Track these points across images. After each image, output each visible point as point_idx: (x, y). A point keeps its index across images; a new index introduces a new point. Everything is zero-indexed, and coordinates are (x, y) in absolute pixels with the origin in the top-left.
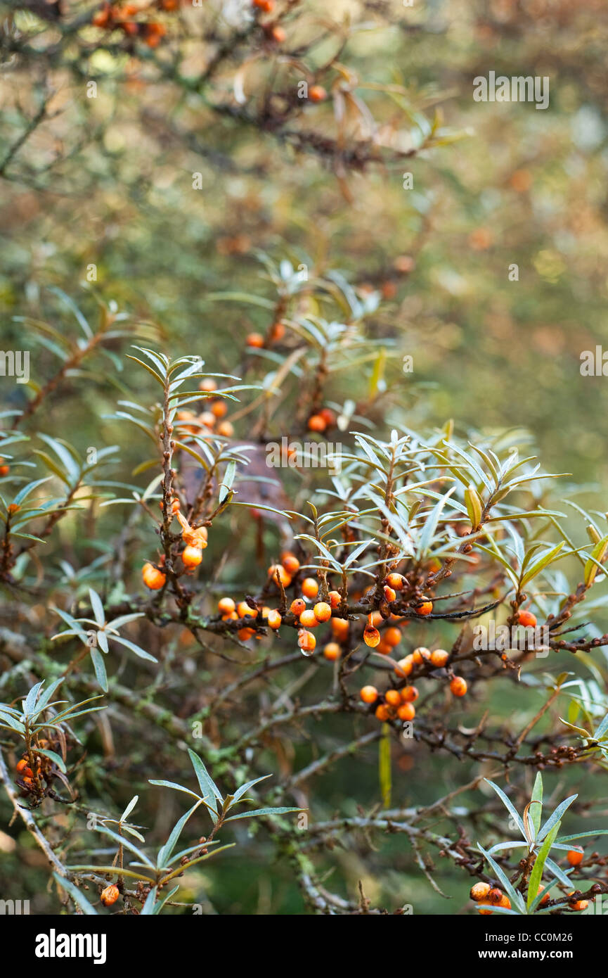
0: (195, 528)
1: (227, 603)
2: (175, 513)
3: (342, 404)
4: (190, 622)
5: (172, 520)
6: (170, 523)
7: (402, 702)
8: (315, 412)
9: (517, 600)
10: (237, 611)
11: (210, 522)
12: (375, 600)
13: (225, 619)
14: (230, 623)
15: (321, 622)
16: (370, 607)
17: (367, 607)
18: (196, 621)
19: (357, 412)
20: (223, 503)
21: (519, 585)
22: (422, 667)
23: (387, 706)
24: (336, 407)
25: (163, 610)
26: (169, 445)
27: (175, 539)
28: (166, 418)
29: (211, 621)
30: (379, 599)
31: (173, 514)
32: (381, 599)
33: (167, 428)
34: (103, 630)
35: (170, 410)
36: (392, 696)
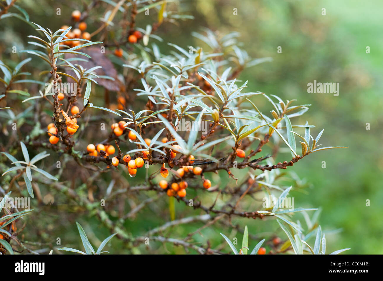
0: (72, 119)
1: (91, 147)
2: (61, 111)
3: (145, 29)
4: (73, 155)
5: (60, 115)
6: (59, 117)
7: (180, 189)
8: (131, 33)
9: (236, 147)
10: (96, 149)
11: (79, 116)
12: (165, 158)
13: (90, 154)
14: (93, 158)
15: (139, 168)
16: (163, 161)
17: (162, 160)
18: (76, 154)
19: (153, 32)
20: (86, 106)
21: (237, 140)
22: (189, 173)
23: (172, 191)
24: (141, 30)
25: (59, 148)
26: (56, 77)
27: (62, 124)
28: (53, 63)
29: (84, 155)
30: (167, 158)
31: (60, 112)
32: (169, 158)
33: (53, 68)
34: (29, 166)
35: (54, 58)
36: (175, 186)
